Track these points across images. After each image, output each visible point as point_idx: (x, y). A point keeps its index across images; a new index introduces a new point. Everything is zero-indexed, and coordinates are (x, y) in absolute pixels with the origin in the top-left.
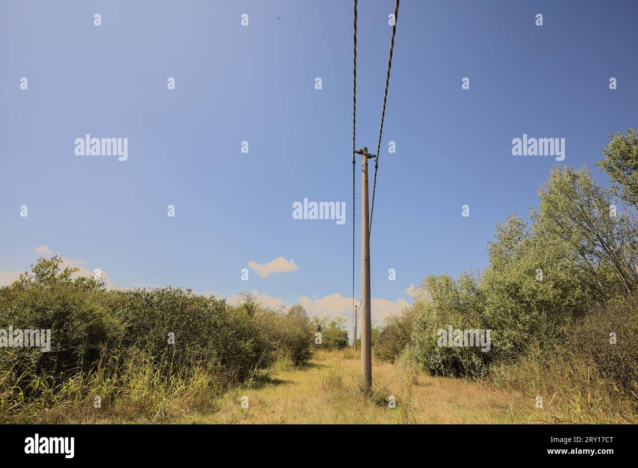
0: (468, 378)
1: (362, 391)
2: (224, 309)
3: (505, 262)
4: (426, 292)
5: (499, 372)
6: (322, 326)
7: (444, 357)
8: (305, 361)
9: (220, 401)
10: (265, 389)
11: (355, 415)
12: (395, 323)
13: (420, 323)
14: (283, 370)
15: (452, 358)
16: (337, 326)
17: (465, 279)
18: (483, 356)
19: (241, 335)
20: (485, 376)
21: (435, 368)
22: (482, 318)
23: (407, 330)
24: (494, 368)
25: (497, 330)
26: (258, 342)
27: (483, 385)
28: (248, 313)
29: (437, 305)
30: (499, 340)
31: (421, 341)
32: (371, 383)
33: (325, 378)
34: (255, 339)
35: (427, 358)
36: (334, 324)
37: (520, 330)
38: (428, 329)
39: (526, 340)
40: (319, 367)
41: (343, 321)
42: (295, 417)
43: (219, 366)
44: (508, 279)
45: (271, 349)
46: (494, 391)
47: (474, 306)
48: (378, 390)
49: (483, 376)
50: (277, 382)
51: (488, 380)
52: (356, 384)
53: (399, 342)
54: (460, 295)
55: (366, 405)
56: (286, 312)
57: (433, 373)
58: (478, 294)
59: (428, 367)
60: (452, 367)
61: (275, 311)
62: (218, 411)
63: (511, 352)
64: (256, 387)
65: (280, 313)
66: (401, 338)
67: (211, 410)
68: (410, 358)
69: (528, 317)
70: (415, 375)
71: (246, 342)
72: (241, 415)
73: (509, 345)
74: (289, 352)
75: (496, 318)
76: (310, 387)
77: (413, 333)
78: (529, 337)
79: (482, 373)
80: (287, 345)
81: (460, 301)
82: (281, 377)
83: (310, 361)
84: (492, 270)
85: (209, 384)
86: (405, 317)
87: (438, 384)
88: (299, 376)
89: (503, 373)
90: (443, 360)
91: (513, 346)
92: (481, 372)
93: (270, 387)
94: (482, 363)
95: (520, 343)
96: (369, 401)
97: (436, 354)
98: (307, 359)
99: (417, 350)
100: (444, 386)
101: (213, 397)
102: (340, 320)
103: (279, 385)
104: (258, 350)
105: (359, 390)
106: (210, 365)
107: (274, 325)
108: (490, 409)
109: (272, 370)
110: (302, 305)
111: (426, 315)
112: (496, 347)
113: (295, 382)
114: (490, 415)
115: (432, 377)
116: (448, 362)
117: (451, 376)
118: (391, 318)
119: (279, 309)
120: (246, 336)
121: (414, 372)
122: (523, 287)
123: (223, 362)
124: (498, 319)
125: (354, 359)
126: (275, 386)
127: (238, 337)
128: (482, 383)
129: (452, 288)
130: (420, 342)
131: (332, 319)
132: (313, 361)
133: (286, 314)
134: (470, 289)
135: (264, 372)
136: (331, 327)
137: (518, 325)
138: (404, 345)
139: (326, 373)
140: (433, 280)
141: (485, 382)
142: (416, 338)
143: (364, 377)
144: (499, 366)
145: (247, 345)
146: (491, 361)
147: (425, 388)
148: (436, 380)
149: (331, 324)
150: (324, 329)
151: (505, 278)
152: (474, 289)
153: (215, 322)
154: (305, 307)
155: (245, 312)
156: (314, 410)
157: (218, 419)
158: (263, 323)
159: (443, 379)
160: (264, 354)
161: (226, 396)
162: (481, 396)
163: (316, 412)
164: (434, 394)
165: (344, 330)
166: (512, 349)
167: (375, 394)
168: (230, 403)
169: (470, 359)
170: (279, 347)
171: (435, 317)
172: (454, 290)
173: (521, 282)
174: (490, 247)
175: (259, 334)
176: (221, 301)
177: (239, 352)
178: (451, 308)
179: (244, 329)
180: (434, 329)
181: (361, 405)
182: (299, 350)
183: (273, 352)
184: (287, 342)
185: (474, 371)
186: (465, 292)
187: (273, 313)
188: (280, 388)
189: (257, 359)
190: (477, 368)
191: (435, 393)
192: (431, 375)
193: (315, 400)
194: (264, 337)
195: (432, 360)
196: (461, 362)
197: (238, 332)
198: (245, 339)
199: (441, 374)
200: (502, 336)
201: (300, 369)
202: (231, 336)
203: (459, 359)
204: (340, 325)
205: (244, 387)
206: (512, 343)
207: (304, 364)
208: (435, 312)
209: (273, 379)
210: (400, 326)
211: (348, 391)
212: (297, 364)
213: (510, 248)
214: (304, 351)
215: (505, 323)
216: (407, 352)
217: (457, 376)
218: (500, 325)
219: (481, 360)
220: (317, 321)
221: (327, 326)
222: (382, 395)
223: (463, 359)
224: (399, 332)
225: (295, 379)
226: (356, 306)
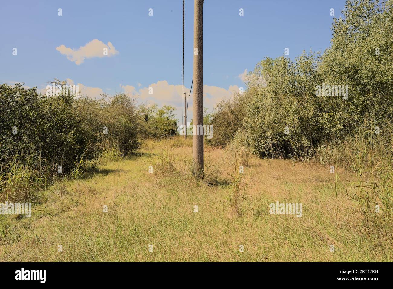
0: (296, 158)
1: (194, 174)
2: (36, 100)
3: (348, 42)
4: (260, 78)
5: (326, 151)
6: (149, 116)
7: (275, 141)
8: (133, 151)
9: (45, 193)
10: (94, 179)
11: (188, 195)
12: (227, 110)
13: (253, 108)
14: (111, 160)
15: (282, 141)
16: (165, 115)
17: (304, 61)
18: (312, 139)
19: (60, 126)
20: (312, 156)
21: (266, 150)
22: (316, 101)
23: (239, 116)
24: (321, 148)
25: (329, 113)
26: (81, 133)
27: (309, 164)
28: (66, 102)
29: (272, 89)
30: (331, 123)
31: (253, 126)
32: (203, 166)
33: (156, 164)
34: (77, 130)
35: (258, 142)
36: (162, 113)
37: (352, 112)
38: (261, 114)
39: (356, 121)
40: (148, 156)
41: (172, 109)
42: (128, 201)
43: (40, 159)
44: (349, 61)
45: (96, 140)
46: (319, 169)
47: (310, 89)
48: (209, 172)
49: (310, 156)
50: (106, 172)
51: (314, 159)
52: (188, 168)
53: (231, 128)
54: (297, 78)
55: (198, 186)
56: (109, 100)
57: (263, 155)
58: (315, 77)
59: (258, 151)
60: (281, 150)
61: (97, 100)
62: (46, 202)
63: (340, 133)
64: (83, 177)
65: (102, 102)
66: (232, 124)
67: (37, 202)
68: (242, 142)
69: (362, 99)
70: (245, 158)
71: (67, 134)
72: (71, 203)
73: (339, 127)
74: (116, 142)
75: (330, 101)
76: (141, 174)
77: (246, 118)
78: (359, 118)
79: (310, 153)
80: (113, 136)
81: (296, 85)
82: (109, 167)
83: (138, 151)
84: (333, 51)
85: (31, 178)
86: (237, 102)
87: (267, 165)
88: (128, 165)
89: (329, 152)
90: (273, 143)
91: (342, 127)
92: (308, 152)
93: (99, 176)
94: (310, 144)
95: (350, 124)
96: (201, 183)
97: (267, 137)
98: (135, 148)
99: (249, 134)
100: (273, 166)
101: (37, 190)
102: (168, 109)
103: (109, 174)
104: (81, 142)
105: (191, 173)
106: (29, 159)
107: (97, 115)
108: (314, 183)
109: (99, 160)
110: (126, 94)
111: (259, 100)
112: (326, 129)
113: (125, 170)
114: (313, 188)
115: (261, 160)
116: (278, 145)
117: (280, 157)
118: (223, 104)
119: (101, 98)
120: (66, 128)
121: (245, 155)
122: (364, 68)
123: (44, 155)
124: (332, 102)
125: (184, 147)
126: (105, 176)
127: (57, 129)
128: (309, 162)
129: (290, 71)
130: (251, 127)
131: (160, 108)
132: (141, 150)
133: (110, 103)
134: (308, 72)
135: (90, 163)
136: (159, 116)
137: (351, 107)
138: (235, 131)
139: (157, 160)
140: (269, 64)
141: (311, 161)
142: (248, 124)
143: (196, 160)
144: (326, 147)
145: (70, 137)
146: (319, 143)
147: (254, 170)
148: (266, 162)
149: (159, 113)
150: (151, 119)
151: (346, 59)
152: (312, 71)
153: (27, 115)
154: (130, 96)
155: (61, 102)
156: (147, 193)
157: (47, 209)
158: (84, 114)
159: (272, 160)
160: (88, 146)
161: (52, 187)
162: (307, 173)
163: (148, 195)
164: (263, 174)
165: (173, 119)
166: (341, 130)
167: (206, 176)
168: (58, 194)
169: (299, 141)
170: (104, 137)
171: (268, 101)
172: (291, 73)
173: (361, 63)
174: (335, 25)
175: (81, 124)
176: (30, 90)
177: (61, 144)
178: (286, 92)
179: (62, 121)
180: (267, 114)
181: (193, 186)
182: (127, 140)
183: (98, 144)
184: (113, 133)
185: (302, 151)
186: (302, 75)
187: (94, 103)
188: (109, 177)
189: (81, 151)
190: (306, 149)
191: (264, 172)
192: (260, 158)
193: (147, 185)
194: (87, 128)
195: (263, 143)
196: (290, 144)
197: (56, 124)
198: (65, 131)
199: (270, 156)
200: (334, 118)
201: (129, 159)
202: (48, 129)
203: (289, 141)
204: (169, 113)
205: (71, 179)
206: (342, 124)
207: (133, 154)
208: (269, 97)
209: (101, 169)
210: (232, 112)
211: (180, 175)
212: (126, 154)
213: (356, 27)
214: (131, 141)
215: (338, 106)
216: (239, 137)
217: (286, 157)
218: (333, 108)
219: (310, 142)
220: (144, 111)
221: (155, 115)
222: (213, 176)
223: (293, 141)
224: (231, 117)
225: (126, 168)
226: (186, 94)
